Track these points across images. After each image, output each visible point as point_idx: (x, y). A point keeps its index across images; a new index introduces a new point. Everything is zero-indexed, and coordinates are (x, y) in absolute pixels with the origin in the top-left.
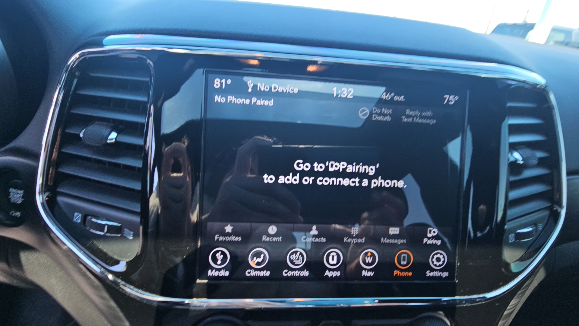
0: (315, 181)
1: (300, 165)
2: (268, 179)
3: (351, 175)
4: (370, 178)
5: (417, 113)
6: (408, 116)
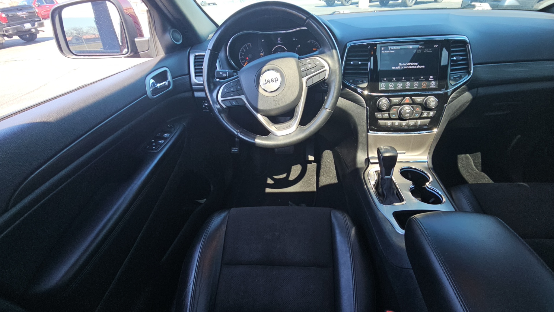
0: (404, 67)
1: (400, 64)
2: (393, 68)
3: (412, 66)
4: (416, 66)
5: (428, 50)
6: (425, 51)
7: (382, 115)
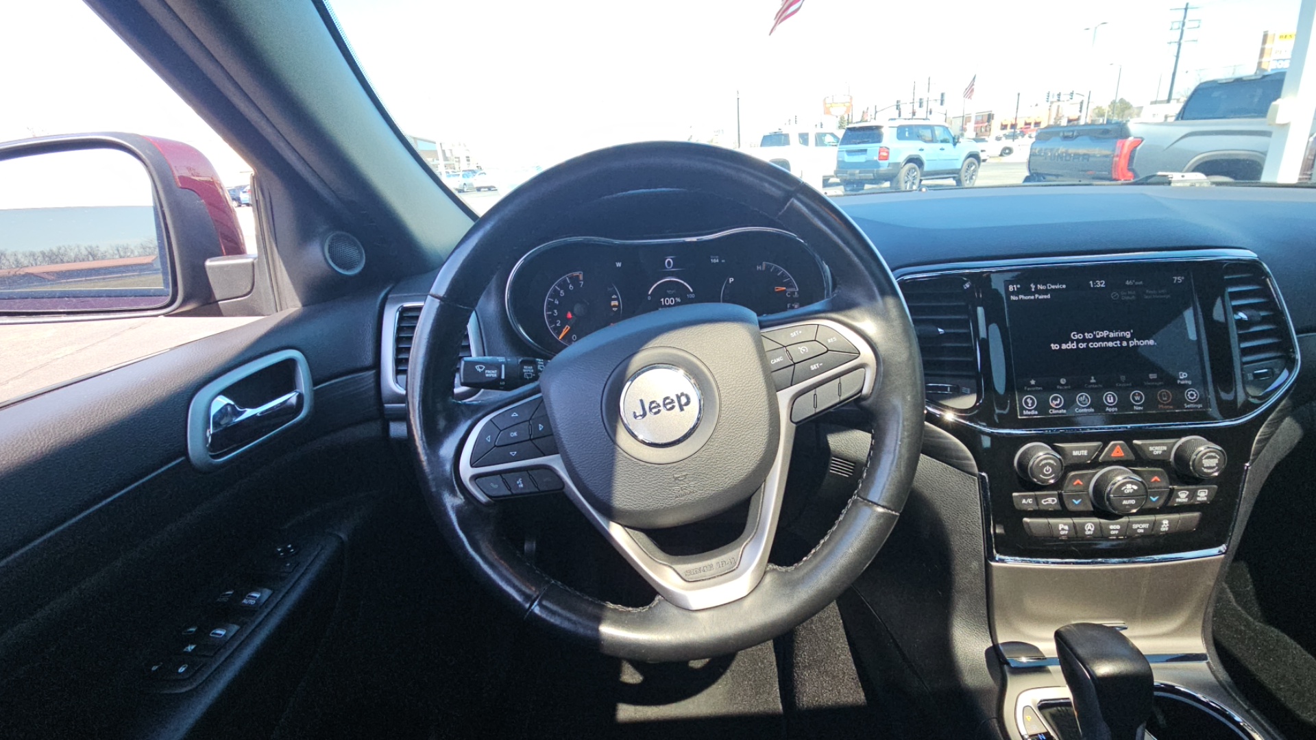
0: (1087, 345)
1: (1075, 336)
2: (1054, 347)
3: (1113, 339)
4: (1128, 340)
5: (1154, 292)
6: (1148, 294)
7: (1037, 500)
